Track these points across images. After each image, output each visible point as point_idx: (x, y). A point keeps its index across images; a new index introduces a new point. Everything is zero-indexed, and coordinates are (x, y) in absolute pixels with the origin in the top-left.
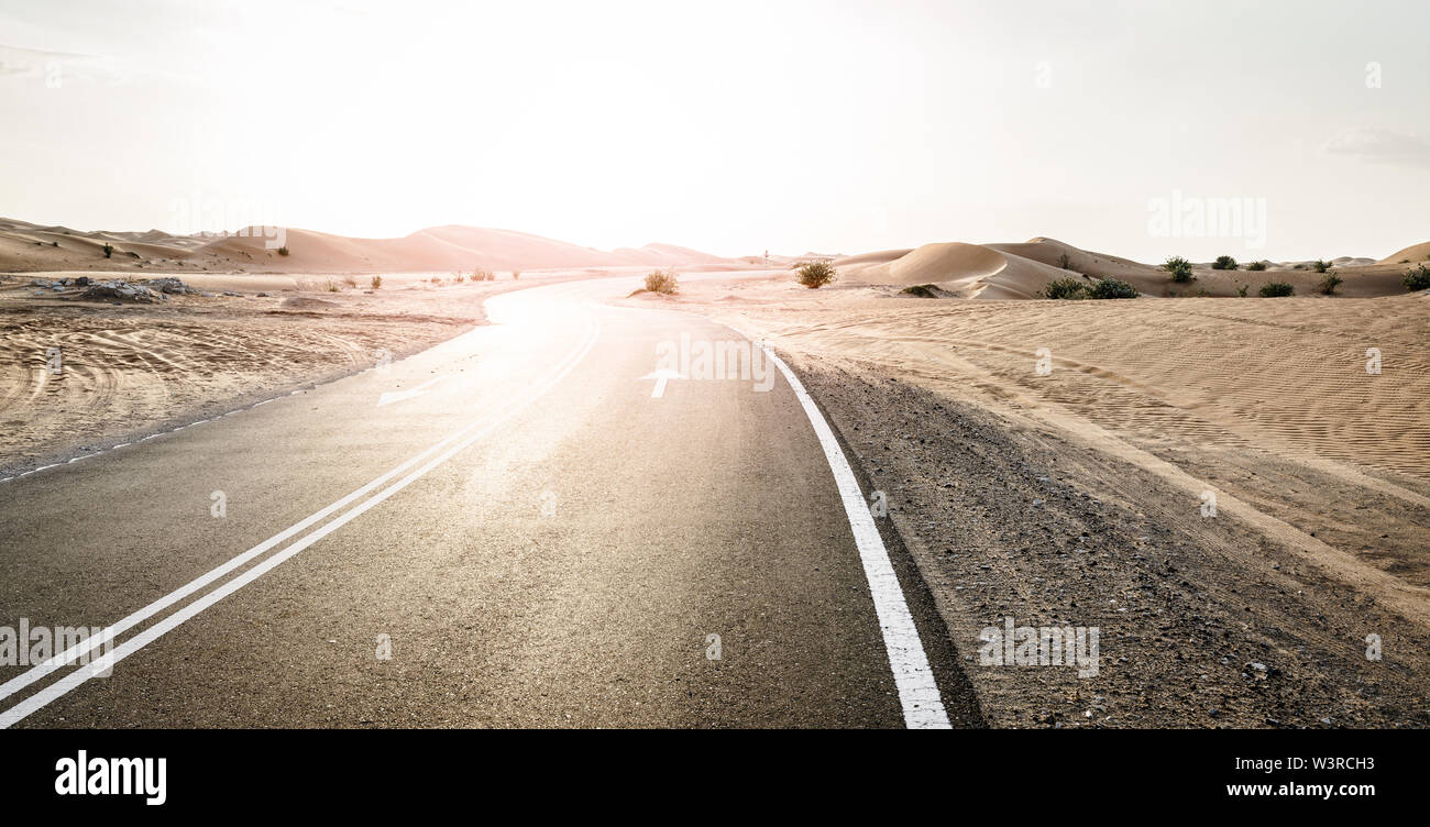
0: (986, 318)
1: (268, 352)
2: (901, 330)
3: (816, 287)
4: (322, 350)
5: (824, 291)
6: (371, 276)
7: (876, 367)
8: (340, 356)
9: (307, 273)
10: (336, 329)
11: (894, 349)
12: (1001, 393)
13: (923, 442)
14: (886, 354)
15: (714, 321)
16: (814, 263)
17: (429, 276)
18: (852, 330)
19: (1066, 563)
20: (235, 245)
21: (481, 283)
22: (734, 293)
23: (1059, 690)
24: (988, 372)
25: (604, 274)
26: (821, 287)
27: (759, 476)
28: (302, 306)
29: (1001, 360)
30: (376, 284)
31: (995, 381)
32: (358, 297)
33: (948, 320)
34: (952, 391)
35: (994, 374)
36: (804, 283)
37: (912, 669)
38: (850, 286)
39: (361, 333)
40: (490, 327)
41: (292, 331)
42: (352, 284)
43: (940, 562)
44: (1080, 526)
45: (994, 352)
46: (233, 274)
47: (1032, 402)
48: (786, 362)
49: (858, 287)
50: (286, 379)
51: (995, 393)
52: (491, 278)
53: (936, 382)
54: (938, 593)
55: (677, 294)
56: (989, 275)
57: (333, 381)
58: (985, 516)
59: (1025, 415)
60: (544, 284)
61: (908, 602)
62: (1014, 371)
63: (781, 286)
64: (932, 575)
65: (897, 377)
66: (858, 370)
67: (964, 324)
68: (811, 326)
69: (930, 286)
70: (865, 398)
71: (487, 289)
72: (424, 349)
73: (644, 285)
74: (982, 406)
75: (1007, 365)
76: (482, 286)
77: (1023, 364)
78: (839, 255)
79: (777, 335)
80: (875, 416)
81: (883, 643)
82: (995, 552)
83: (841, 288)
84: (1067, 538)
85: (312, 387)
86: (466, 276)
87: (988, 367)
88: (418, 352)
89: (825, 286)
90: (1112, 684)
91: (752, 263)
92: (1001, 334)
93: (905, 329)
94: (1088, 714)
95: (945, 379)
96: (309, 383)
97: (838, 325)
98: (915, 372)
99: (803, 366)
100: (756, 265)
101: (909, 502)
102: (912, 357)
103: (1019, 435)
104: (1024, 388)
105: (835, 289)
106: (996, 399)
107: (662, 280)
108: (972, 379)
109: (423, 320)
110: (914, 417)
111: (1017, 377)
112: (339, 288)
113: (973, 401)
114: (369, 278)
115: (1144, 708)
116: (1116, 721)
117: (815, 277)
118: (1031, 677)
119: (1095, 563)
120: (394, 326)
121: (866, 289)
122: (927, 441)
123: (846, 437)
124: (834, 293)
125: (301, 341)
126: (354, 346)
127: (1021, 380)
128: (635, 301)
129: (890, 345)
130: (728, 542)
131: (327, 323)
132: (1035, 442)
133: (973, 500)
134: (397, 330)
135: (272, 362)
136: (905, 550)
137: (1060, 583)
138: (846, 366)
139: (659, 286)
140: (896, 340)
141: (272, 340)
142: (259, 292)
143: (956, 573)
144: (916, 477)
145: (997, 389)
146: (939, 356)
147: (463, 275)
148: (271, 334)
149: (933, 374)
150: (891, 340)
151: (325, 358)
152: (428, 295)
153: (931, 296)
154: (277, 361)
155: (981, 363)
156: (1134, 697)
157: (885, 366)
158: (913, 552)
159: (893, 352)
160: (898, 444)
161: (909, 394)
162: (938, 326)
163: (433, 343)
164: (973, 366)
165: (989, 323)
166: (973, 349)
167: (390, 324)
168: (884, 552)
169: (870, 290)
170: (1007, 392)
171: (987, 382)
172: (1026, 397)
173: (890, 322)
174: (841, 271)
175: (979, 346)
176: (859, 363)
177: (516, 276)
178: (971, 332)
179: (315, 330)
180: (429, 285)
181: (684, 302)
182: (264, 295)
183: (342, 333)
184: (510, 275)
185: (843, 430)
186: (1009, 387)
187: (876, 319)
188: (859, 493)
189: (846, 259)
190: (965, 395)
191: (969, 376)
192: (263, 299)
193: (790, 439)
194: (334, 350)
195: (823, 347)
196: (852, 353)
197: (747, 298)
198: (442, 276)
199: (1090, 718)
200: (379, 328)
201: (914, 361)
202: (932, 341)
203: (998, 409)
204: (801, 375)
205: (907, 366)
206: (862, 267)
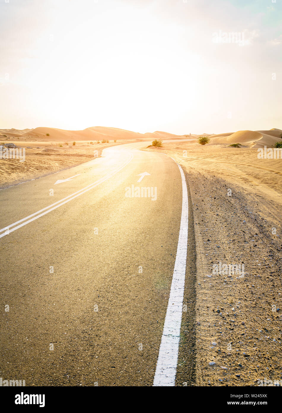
0: (248, 155)
1: (30, 166)
2: (221, 160)
3: (204, 144)
4: (46, 166)
5: (206, 146)
6: (73, 142)
7: (210, 172)
8: (51, 168)
9: (54, 141)
10: (54, 159)
11: (217, 166)
12: (248, 181)
13: (215, 198)
14: (215, 167)
15: (168, 156)
16: (204, 137)
17: (90, 142)
18: (206, 159)
19: (246, 245)
20: (34, 133)
21: (104, 144)
22: (179, 146)
23: (226, 298)
24: (245, 174)
25: (141, 141)
26: (205, 145)
27: (158, 211)
28: (48, 152)
29: (250, 170)
30: (74, 144)
31: (246, 177)
32: (67, 149)
33: (236, 156)
34: (232, 180)
35: (247, 174)
36: (200, 143)
37: (177, 288)
38: (214, 144)
39: (60, 160)
40: (101, 158)
41: (40, 160)
42: (67, 144)
43: (204, 244)
44: (256, 230)
45: (248, 167)
46: (33, 141)
47: (257, 184)
48: (183, 170)
49: (216, 144)
50: (32, 175)
51: (246, 180)
52: (108, 142)
53: (228, 177)
54: (199, 257)
55: (162, 147)
56: (257, 140)
57: (46, 176)
58: (225, 227)
59: (254, 188)
60: (122, 144)
61: (187, 260)
62: (253, 173)
63: (194, 144)
64: (200, 249)
65: (216, 175)
66: (204, 173)
67: (241, 157)
68: (195, 158)
69: (238, 144)
70: (203, 183)
71: (105, 146)
72: (78, 165)
73: (151, 144)
74: (241, 185)
75: (251, 171)
76: (104, 145)
77: (257, 171)
78: (213, 134)
79: (184, 161)
80: (204, 189)
81: (172, 277)
82: (224, 240)
83: (211, 144)
84: (250, 235)
85: (38, 178)
86: (100, 142)
87: (246, 172)
88: (75, 166)
89: (207, 144)
90: (245, 296)
91: (187, 137)
92: (251, 161)
93: (223, 159)
94: (233, 309)
95: (231, 176)
96: (38, 177)
97: (203, 158)
98: (222, 173)
99: (188, 171)
100: (188, 137)
101: (202, 221)
102: (222, 168)
103: (249, 195)
104: (255, 179)
105: (209, 145)
106: (245, 183)
107: (157, 143)
108: (240, 176)
109: (81, 156)
110: (215, 189)
111: (254, 175)
112: (63, 146)
113: (238, 183)
114: (72, 142)
115: (254, 307)
116: (242, 312)
117: (204, 141)
118: (218, 292)
119: (256, 246)
120: (71, 158)
121: (219, 145)
122: (217, 198)
123: (191, 196)
124: (209, 146)
125: (42, 163)
126: (57, 164)
127: (255, 176)
128: (148, 149)
129: (216, 164)
130: (138, 236)
131: (52, 157)
132: (253, 198)
133: (224, 220)
134: (72, 159)
135: (30, 170)
136: (194, 239)
137: (242, 253)
138: (201, 172)
139: (157, 145)
140: (219, 163)
141: (33, 163)
142: (37, 147)
143: (208, 248)
144: (208, 211)
145: (247, 179)
146: (231, 168)
147: (100, 141)
148: (34, 161)
149: (228, 174)
150: (217, 163)
151: (46, 169)
152: (88, 147)
153: (238, 147)
154: (32, 170)
155: (244, 170)
156: (252, 302)
157: (213, 171)
158: (197, 240)
159: (217, 167)
160: (207, 199)
161: (218, 181)
162: (233, 158)
163: (81, 163)
164: (241, 171)
165: (249, 157)
166: (242, 166)
167: (70, 157)
168: (187, 240)
169: (220, 145)
170: (250, 180)
171: (244, 177)
172: (255, 182)
173: (219, 157)
174: (211, 139)
175: (244, 165)
176: (206, 170)
177: (115, 141)
178: (242, 160)
179: (47, 159)
180: (89, 144)
181: (163, 149)
182: (39, 148)
183: (55, 160)
184: (113, 141)
185: (191, 194)
186: (250, 178)
187: (215, 156)
188: (187, 217)
189: (214, 135)
190: (236, 181)
191: (239, 175)
192: (38, 149)
193: (173, 197)
194: (50, 166)
195: (196, 165)
196: (204, 167)
197: (182, 148)
198: (94, 142)
199: (233, 311)
200: (66, 159)
201: (223, 170)
202: (230, 163)
203: (245, 186)
204: (186, 174)
205: (220, 171)
206: (219, 138)
